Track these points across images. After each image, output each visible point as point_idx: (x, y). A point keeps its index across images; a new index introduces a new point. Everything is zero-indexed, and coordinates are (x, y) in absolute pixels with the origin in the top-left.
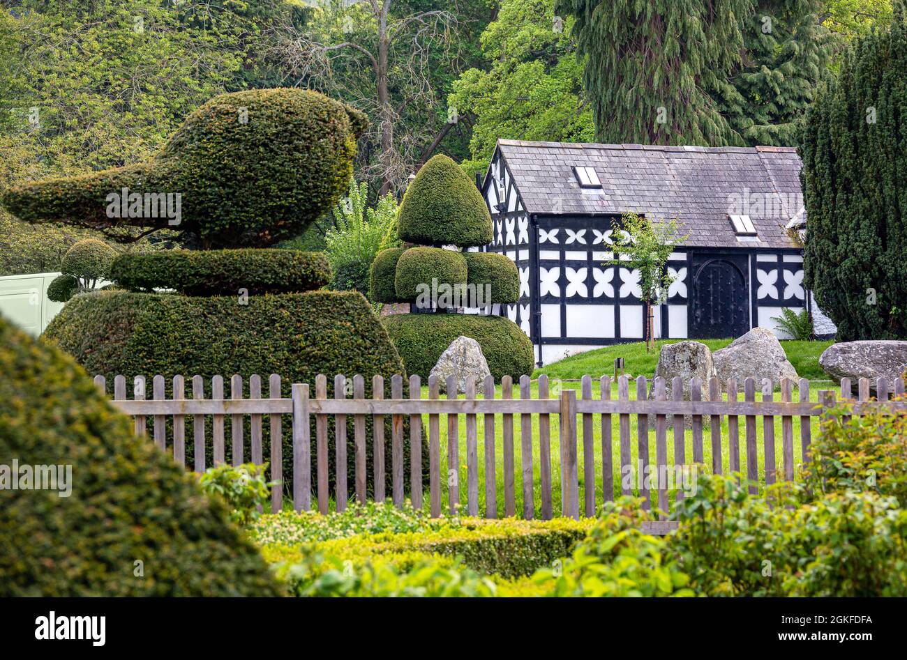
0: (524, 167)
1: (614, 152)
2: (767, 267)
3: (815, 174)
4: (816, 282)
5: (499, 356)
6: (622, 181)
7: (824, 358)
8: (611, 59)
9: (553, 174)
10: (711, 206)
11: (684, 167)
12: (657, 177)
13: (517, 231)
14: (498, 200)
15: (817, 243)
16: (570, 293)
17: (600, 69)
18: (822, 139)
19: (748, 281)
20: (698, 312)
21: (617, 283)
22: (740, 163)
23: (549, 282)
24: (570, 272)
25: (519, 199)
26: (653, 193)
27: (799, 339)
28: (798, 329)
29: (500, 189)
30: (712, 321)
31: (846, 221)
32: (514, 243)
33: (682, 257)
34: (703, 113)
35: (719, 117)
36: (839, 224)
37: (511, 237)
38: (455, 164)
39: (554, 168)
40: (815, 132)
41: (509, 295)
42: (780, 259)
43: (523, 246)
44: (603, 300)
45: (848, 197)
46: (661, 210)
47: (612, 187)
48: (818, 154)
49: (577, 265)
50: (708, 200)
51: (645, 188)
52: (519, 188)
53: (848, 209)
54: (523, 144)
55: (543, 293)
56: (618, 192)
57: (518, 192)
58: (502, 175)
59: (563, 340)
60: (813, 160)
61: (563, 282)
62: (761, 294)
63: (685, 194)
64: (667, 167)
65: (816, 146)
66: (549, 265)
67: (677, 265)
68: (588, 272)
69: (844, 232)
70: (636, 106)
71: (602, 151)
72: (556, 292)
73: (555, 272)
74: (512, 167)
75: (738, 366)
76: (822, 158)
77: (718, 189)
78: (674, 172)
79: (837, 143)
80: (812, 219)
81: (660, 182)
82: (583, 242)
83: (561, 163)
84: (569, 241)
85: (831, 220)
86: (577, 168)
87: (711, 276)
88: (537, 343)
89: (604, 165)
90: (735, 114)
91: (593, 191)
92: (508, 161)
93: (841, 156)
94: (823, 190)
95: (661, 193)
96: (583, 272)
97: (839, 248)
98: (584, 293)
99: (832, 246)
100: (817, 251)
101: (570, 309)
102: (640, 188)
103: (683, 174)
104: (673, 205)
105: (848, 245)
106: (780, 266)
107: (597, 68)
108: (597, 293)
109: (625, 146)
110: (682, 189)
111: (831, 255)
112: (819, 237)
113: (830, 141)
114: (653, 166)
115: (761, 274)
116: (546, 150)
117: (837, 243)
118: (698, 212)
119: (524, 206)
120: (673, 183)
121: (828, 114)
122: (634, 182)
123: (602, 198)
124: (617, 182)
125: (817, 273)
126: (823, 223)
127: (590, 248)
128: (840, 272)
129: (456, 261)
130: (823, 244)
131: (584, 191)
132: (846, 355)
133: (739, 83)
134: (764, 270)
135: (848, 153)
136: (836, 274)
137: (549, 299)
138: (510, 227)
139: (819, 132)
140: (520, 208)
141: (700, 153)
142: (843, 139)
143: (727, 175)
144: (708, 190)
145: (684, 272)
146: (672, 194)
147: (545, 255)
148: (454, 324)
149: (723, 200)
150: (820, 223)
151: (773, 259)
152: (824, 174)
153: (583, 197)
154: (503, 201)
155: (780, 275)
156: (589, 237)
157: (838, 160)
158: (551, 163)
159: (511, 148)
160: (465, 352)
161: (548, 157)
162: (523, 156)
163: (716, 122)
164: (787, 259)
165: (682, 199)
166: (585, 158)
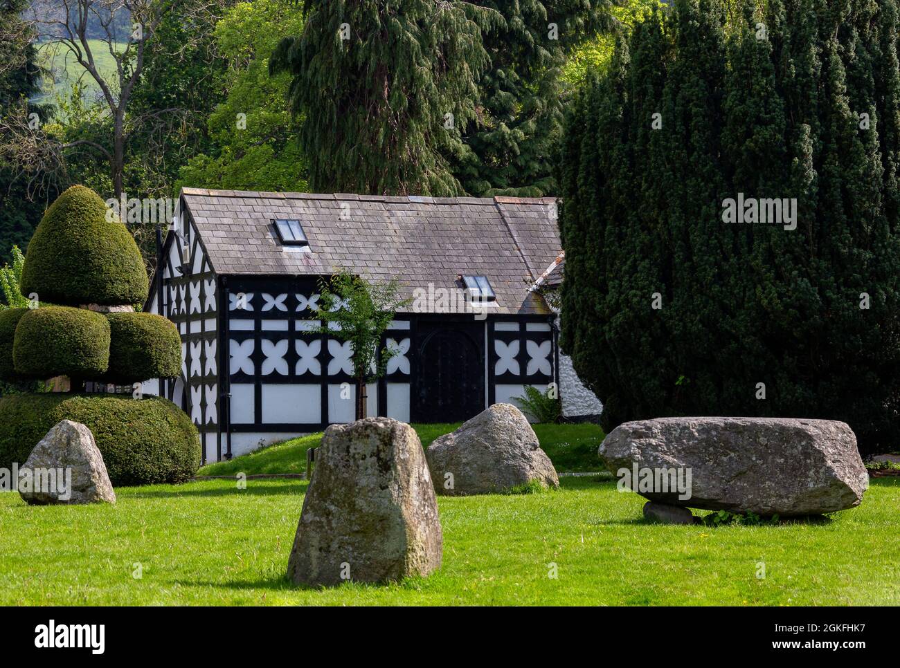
0: (213, 221)
1: (323, 203)
2: (507, 338)
3: (577, 201)
4: (576, 345)
5: (150, 447)
6: (332, 237)
7: (607, 445)
8: (331, 116)
9: (248, 229)
10: (440, 266)
11: (408, 220)
12: (375, 232)
13: (202, 297)
14: (182, 261)
15: (579, 292)
16: (266, 370)
17: (318, 126)
18: (587, 153)
19: (484, 354)
20: (424, 392)
21: (324, 358)
22: (476, 215)
23: (240, 358)
24: (266, 345)
25: (206, 259)
26: (370, 251)
27: (545, 422)
28: (544, 410)
29: (183, 247)
30: (440, 402)
31: (617, 262)
32: (199, 311)
33: (405, 325)
34: (434, 174)
35: (453, 179)
36: (608, 267)
37: (195, 304)
38: (97, 198)
39: (250, 222)
40: (576, 146)
41: (167, 367)
42: (523, 327)
43: (210, 314)
44: (308, 378)
45: (620, 231)
46: (380, 270)
47: (320, 243)
48: (581, 175)
49: (275, 337)
50: (437, 258)
51: (360, 244)
52: (206, 245)
53: (620, 247)
54: (211, 194)
55: (233, 371)
56: (328, 250)
57: (204, 250)
58: (187, 231)
59: (258, 426)
60: (573, 182)
61: (258, 357)
62: (500, 370)
63: (408, 252)
64: (388, 221)
65: (578, 163)
66: (241, 336)
67: (398, 336)
68: (289, 344)
69: (615, 277)
70: (358, 165)
71: (309, 202)
72: (249, 369)
73: (249, 345)
74: (198, 220)
75: (470, 457)
76: (586, 179)
77: (449, 246)
78: (396, 226)
79: (608, 158)
80: (572, 261)
81: (379, 238)
82: (283, 308)
83: (259, 215)
84: (266, 308)
85: (598, 262)
86: (278, 222)
87: (440, 348)
88: (225, 431)
89: (312, 218)
90: (470, 176)
91: (297, 250)
92: (194, 213)
93: (612, 176)
94: (587, 221)
95: (380, 251)
96: (283, 346)
97: (608, 298)
98: (284, 370)
99: (598, 295)
100: (578, 302)
101: (267, 389)
102: (354, 244)
103: (407, 228)
104: (395, 264)
105: (621, 293)
106: (523, 336)
107: (315, 125)
108: (300, 370)
109: (337, 196)
110: (406, 246)
111: (598, 307)
112: (581, 285)
113: (598, 156)
114: (371, 220)
115: (499, 346)
116: (241, 199)
117: (606, 292)
118: (425, 272)
119: (211, 266)
120: (396, 240)
121: (594, 120)
122: (347, 238)
123: (307, 257)
124: (327, 238)
125: (578, 334)
126: (587, 265)
127: (292, 315)
128: (610, 331)
129: (95, 323)
130: (587, 294)
131: (286, 249)
132: (643, 441)
133: (475, 143)
134: (504, 341)
135: (621, 171)
136: (603, 333)
137: (241, 378)
138: (195, 292)
139: (583, 145)
140: (207, 269)
141: (427, 204)
142: (615, 154)
143: (459, 229)
144: (437, 247)
145: (406, 344)
146: (393, 251)
147: (236, 325)
148: (90, 406)
149: (455, 259)
150: (583, 265)
151: (514, 327)
152: (589, 200)
153: (285, 256)
154: (187, 261)
155: (523, 347)
156: (292, 303)
157: (609, 182)
158: (247, 215)
159: (198, 198)
160: (69, 443)
161: (243, 208)
162: (212, 208)
163: (448, 184)
164: (531, 327)
165: (405, 258)
166: (289, 210)
